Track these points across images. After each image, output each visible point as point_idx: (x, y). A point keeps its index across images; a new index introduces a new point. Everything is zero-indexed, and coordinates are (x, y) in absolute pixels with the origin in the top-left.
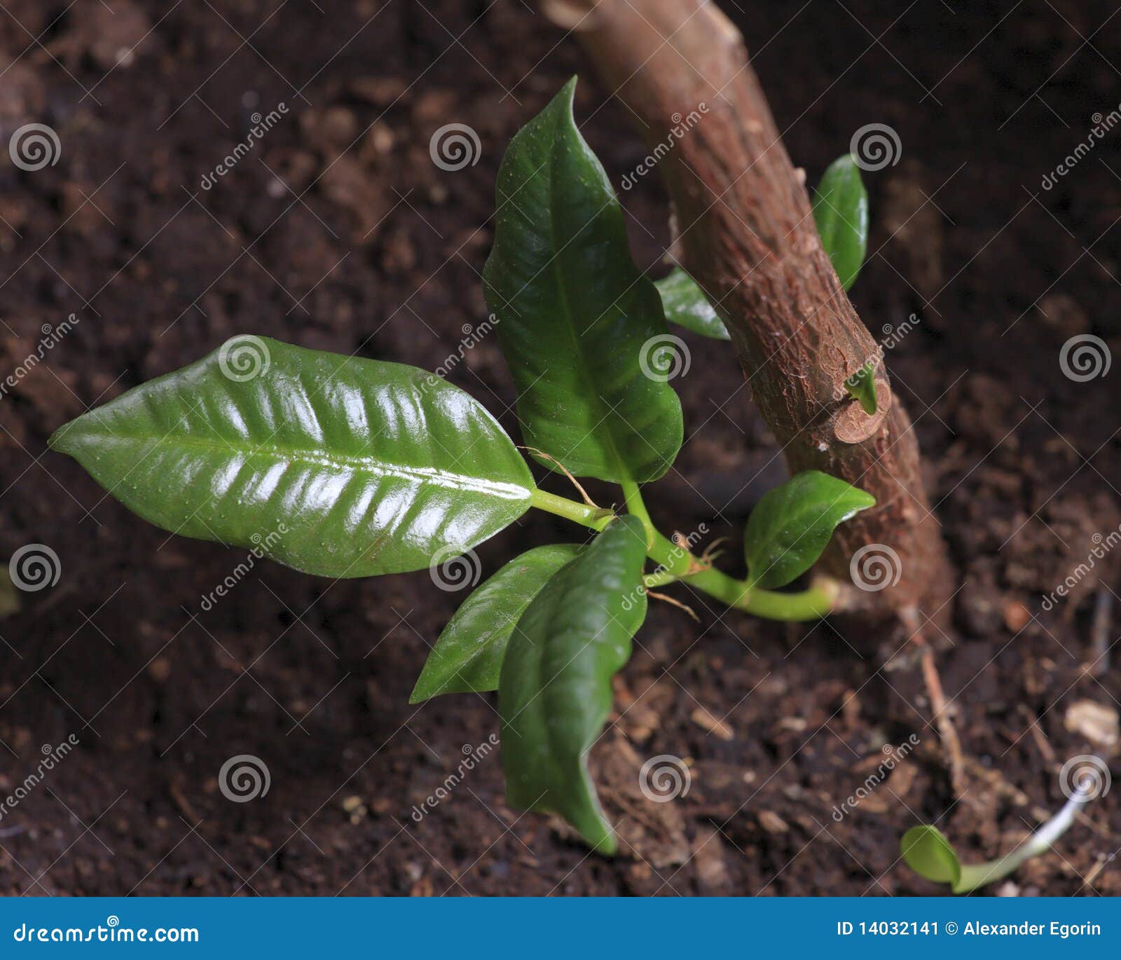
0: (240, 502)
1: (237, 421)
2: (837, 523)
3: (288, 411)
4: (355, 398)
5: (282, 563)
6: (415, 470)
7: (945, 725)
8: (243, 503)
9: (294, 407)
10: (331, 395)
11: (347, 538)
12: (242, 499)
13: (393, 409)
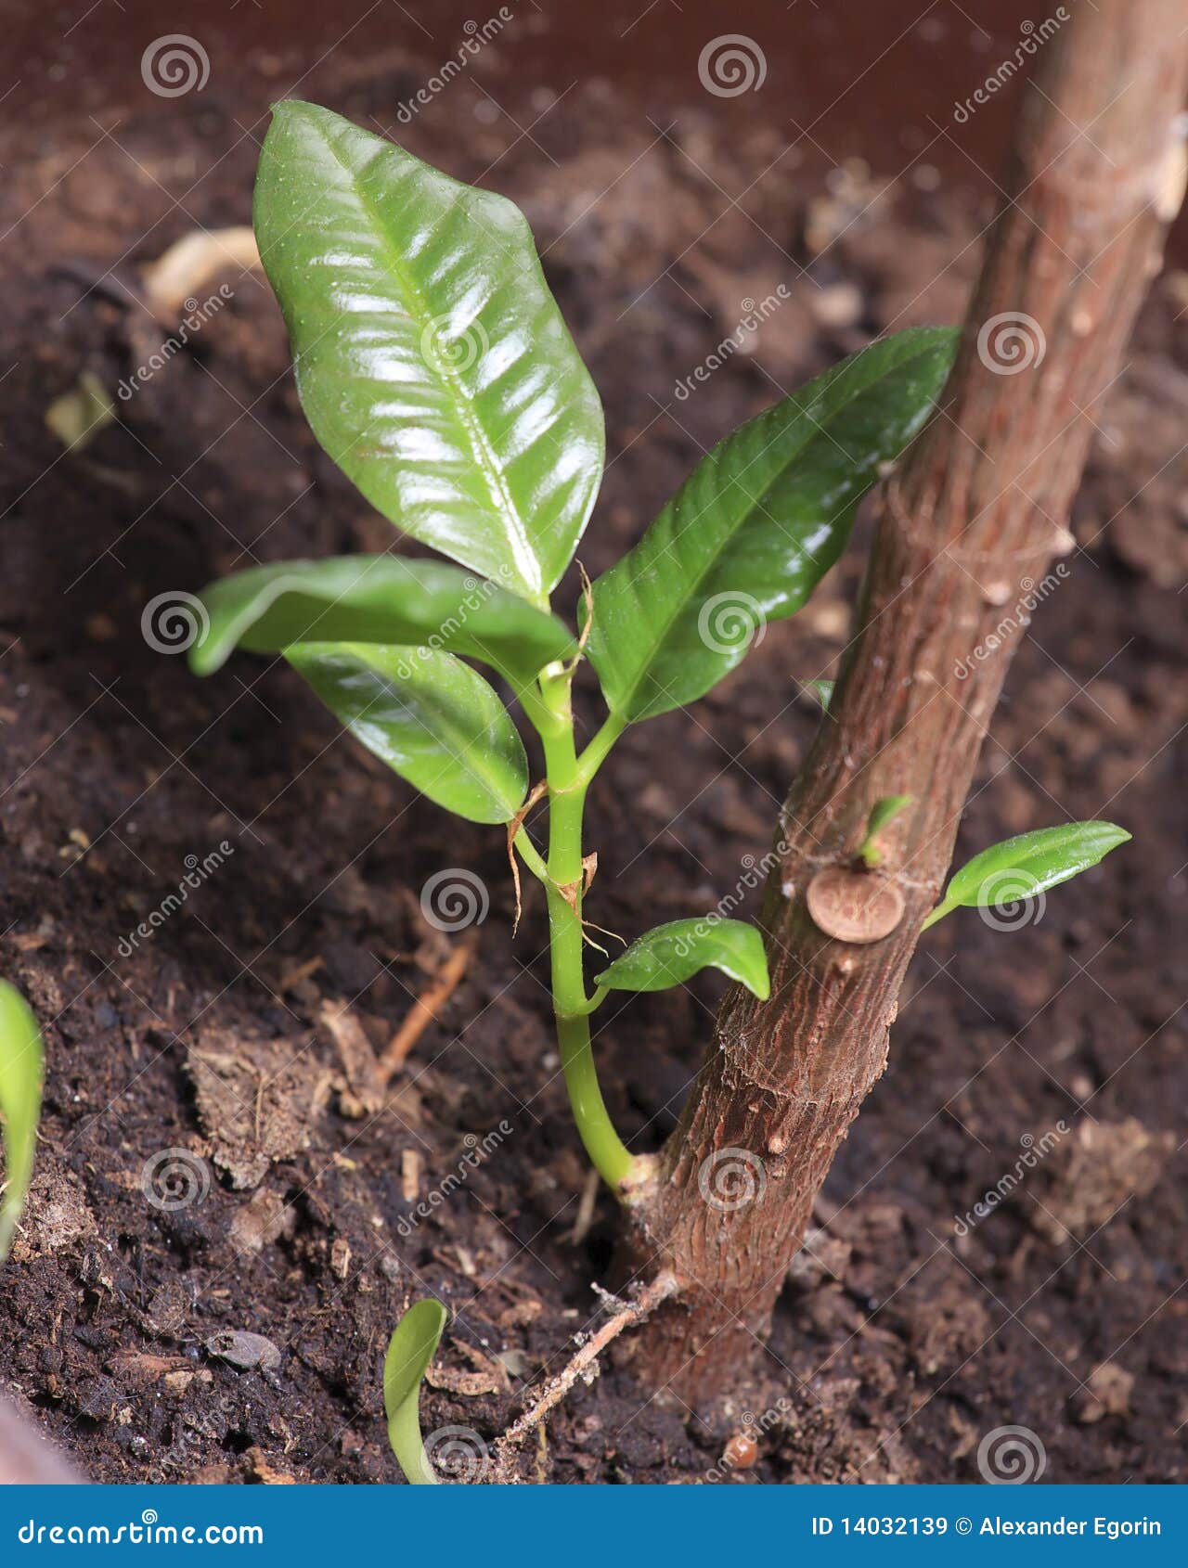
0: (334, 284)
1: (419, 240)
2: (714, 964)
3: (467, 280)
4: (524, 343)
5: (296, 374)
6: (489, 449)
7: (568, 1376)
8: (335, 289)
9: (473, 285)
10: (510, 315)
11: (367, 414)
12: (338, 286)
13: (537, 387)
